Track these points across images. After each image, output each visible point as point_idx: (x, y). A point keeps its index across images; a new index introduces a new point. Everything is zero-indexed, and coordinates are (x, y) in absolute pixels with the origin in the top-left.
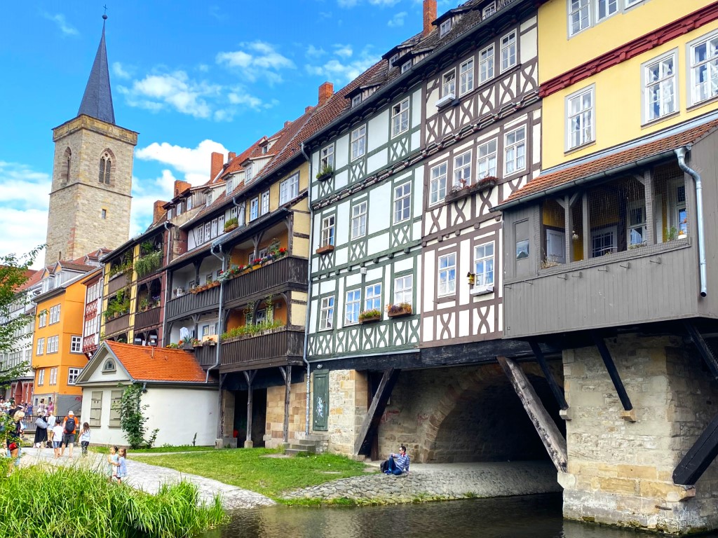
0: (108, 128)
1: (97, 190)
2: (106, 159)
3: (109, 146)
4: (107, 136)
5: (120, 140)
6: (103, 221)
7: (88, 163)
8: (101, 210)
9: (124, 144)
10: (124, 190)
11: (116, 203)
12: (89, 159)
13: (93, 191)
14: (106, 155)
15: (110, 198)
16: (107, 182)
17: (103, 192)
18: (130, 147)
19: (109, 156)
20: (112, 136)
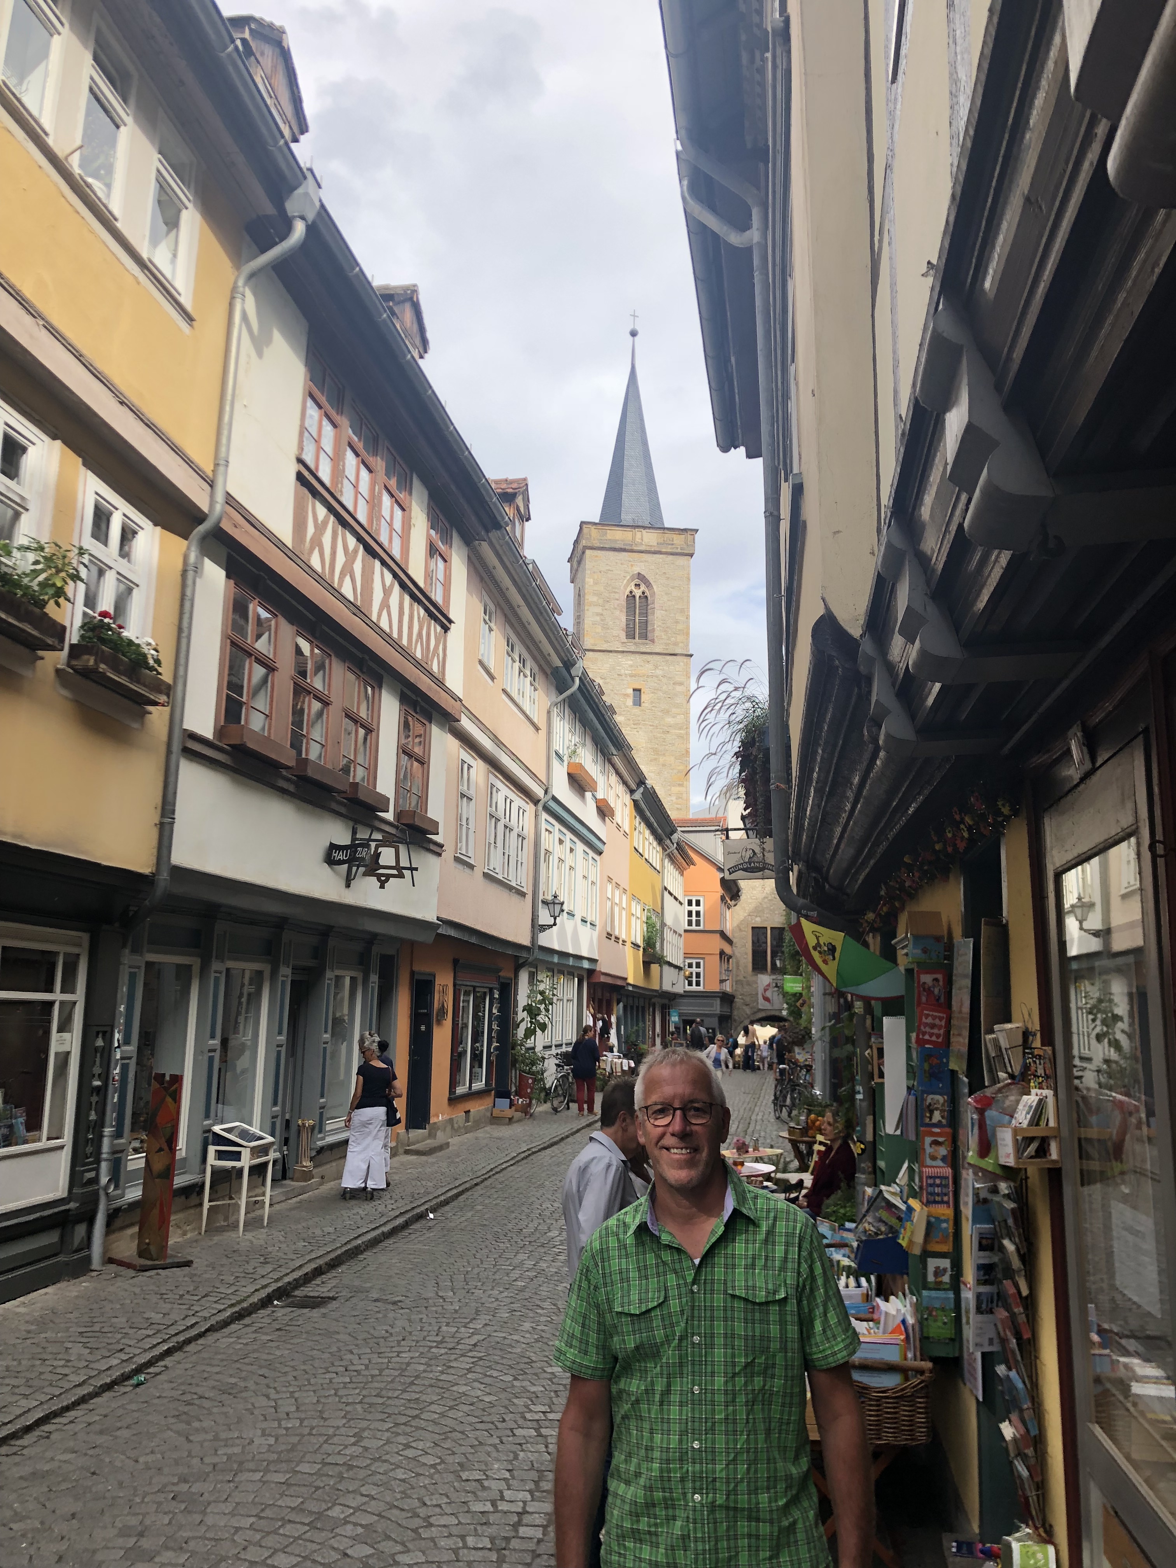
0: (634, 538)
1: (620, 656)
2: (638, 593)
3: (636, 570)
4: (632, 551)
5: (660, 553)
6: (636, 710)
7: (599, 610)
8: (630, 691)
9: (671, 557)
10: (676, 644)
11: (659, 672)
12: (601, 601)
13: (611, 659)
14: (637, 585)
15: (646, 666)
16: (644, 636)
17: (632, 657)
18: (681, 561)
19: (643, 587)
20: (643, 548)
